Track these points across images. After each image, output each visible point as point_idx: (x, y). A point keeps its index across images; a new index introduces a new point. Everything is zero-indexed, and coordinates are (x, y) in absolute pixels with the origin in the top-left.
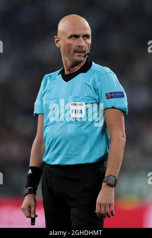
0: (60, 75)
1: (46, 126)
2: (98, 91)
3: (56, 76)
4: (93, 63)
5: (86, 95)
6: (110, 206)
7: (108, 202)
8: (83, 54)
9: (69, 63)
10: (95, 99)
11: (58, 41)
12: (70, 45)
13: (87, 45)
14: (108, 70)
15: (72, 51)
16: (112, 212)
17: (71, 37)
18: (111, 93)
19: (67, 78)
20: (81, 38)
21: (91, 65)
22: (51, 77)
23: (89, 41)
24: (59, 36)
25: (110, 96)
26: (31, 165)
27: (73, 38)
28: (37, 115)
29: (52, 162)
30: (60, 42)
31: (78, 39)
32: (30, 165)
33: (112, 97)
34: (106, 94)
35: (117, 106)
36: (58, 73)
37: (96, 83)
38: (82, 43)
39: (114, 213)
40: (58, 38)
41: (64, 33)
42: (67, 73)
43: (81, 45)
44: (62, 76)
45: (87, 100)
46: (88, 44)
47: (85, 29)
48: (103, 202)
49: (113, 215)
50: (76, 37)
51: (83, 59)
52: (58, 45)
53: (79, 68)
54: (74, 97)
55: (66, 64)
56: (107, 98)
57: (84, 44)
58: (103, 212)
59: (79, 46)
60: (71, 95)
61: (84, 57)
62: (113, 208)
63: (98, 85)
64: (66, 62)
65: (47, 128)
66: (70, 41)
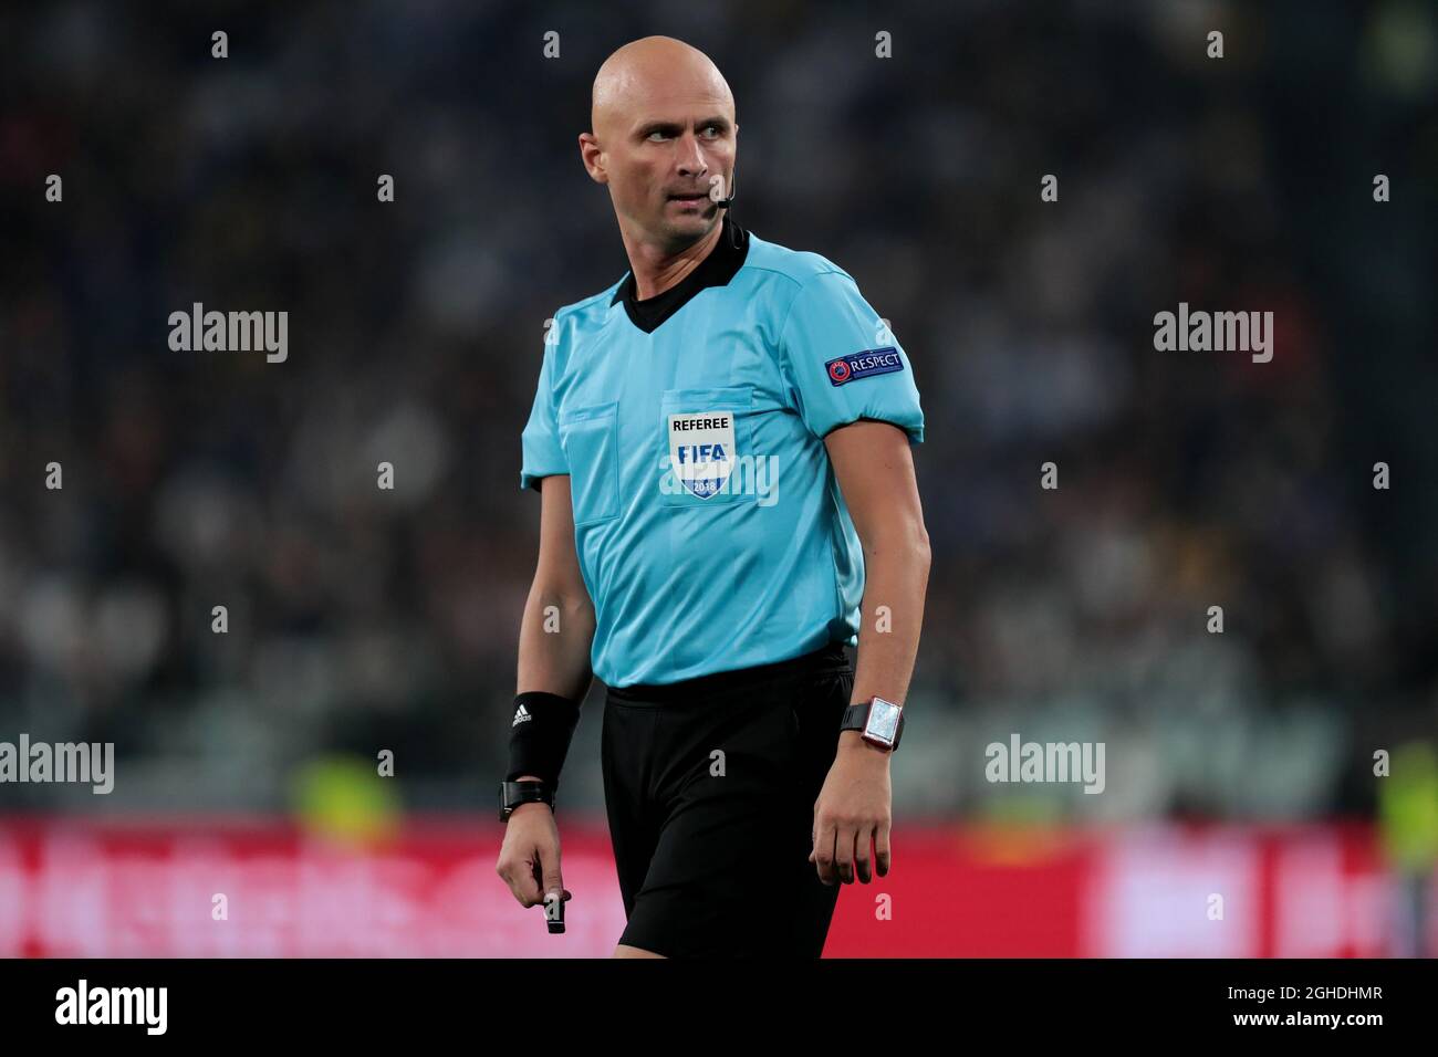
0: (620, 305)
1: (586, 529)
2: (786, 356)
3: (605, 310)
4: (753, 239)
5: (736, 380)
6: (874, 833)
7: (868, 815)
8: (702, 205)
9: (649, 251)
10: (773, 395)
11: (597, 152)
12: (643, 171)
13: (717, 166)
14: (817, 262)
15: (655, 196)
16: (880, 860)
17: (644, 135)
18: (847, 360)
19: (648, 315)
20: (689, 135)
21: (745, 247)
22: (581, 316)
23: (728, 147)
24: (596, 134)
25: (847, 370)
26: (522, 688)
27: (656, 137)
28: (536, 483)
29: (619, 678)
30: (604, 156)
31: (677, 139)
32: (521, 690)
33: (853, 377)
34: (828, 366)
35: (881, 409)
36: (610, 299)
37: (776, 322)
38: (696, 159)
39: (889, 861)
40: (593, 143)
41: (616, 120)
42: (644, 292)
43: (687, 165)
44: (625, 307)
45: (743, 402)
46: (723, 160)
47: (706, 95)
48: (851, 810)
49: (882, 870)
50: (670, 131)
51: (705, 223)
52: (594, 173)
53: (693, 265)
54: (684, 395)
55: (639, 255)
56: (834, 383)
57: (701, 159)
58: (845, 855)
59: (683, 172)
60: (670, 386)
61: (710, 214)
62: (885, 842)
63: (787, 333)
64: (637, 245)
65: (591, 534)
66: (643, 153)
